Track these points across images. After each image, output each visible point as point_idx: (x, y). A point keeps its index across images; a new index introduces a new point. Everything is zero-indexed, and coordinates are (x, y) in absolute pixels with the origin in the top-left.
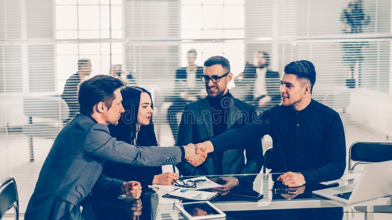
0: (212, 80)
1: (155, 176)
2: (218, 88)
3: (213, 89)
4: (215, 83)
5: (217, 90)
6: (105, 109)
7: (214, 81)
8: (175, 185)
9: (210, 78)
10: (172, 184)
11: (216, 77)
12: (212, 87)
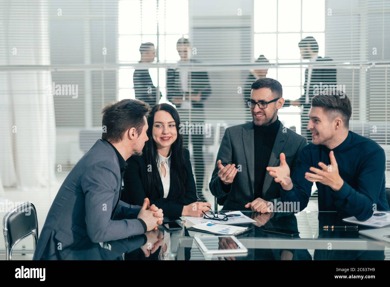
0: (259, 105)
1: (184, 207)
2: (265, 114)
3: (259, 116)
4: (262, 109)
5: (264, 117)
6: (136, 135)
7: (261, 106)
8: (205, 218)
9: (257, 103)
10: (201, 216)
11: (263, 102)
12: (258, 113)
